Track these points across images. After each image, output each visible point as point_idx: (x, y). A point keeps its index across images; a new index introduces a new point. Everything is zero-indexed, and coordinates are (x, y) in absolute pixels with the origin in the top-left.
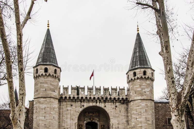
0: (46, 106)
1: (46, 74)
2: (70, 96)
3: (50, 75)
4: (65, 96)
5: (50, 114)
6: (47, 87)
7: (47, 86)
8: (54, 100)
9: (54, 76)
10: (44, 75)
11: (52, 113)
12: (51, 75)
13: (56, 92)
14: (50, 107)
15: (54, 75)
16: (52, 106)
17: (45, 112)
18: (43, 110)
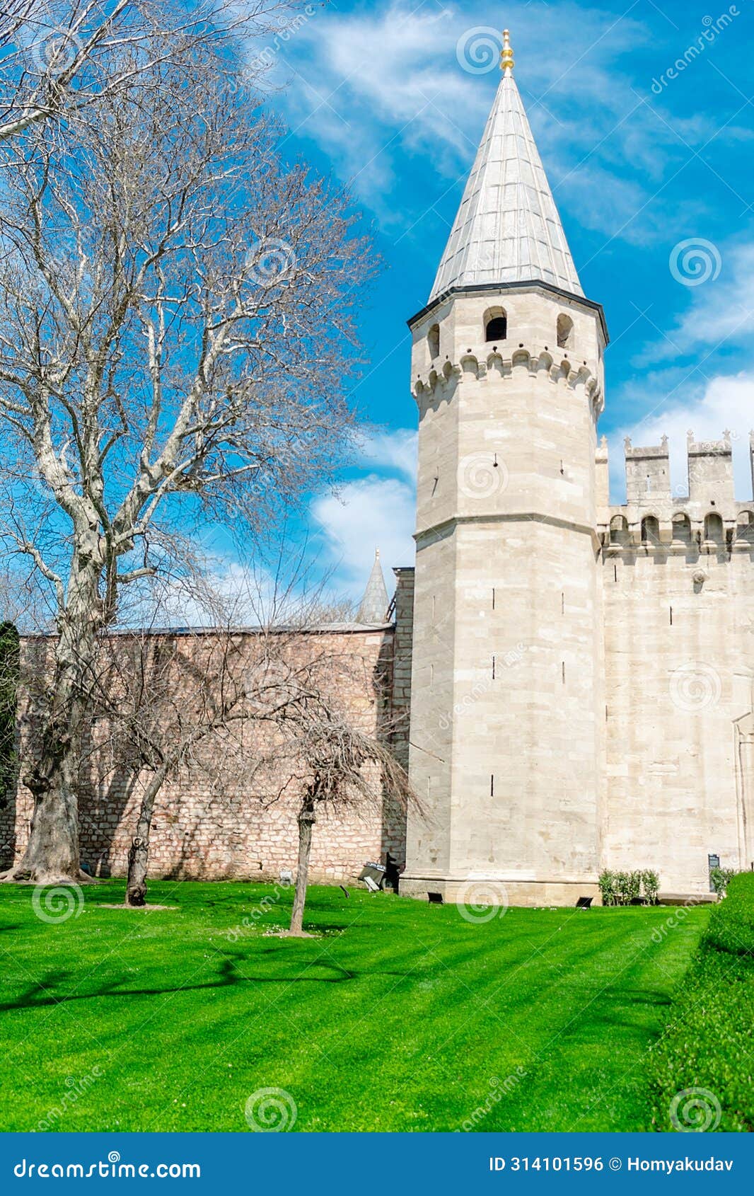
0: (500, 584)
1: (495, 348)
2: (679, 508)
3: (526, 355)
4: (645, 512)
5: (533, 641)
6: (505, 440)
7: (504, 433)
8: (561, 538)
9: (557, 361)
10: (482, 360)
11: (544, 633)
12: (535, 353)
13: (570, 480)
14: (532, 591)
15: (557, 355)
16: (550, 584)
17: (497, 632)
18: (482, 614)
